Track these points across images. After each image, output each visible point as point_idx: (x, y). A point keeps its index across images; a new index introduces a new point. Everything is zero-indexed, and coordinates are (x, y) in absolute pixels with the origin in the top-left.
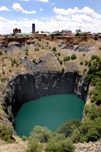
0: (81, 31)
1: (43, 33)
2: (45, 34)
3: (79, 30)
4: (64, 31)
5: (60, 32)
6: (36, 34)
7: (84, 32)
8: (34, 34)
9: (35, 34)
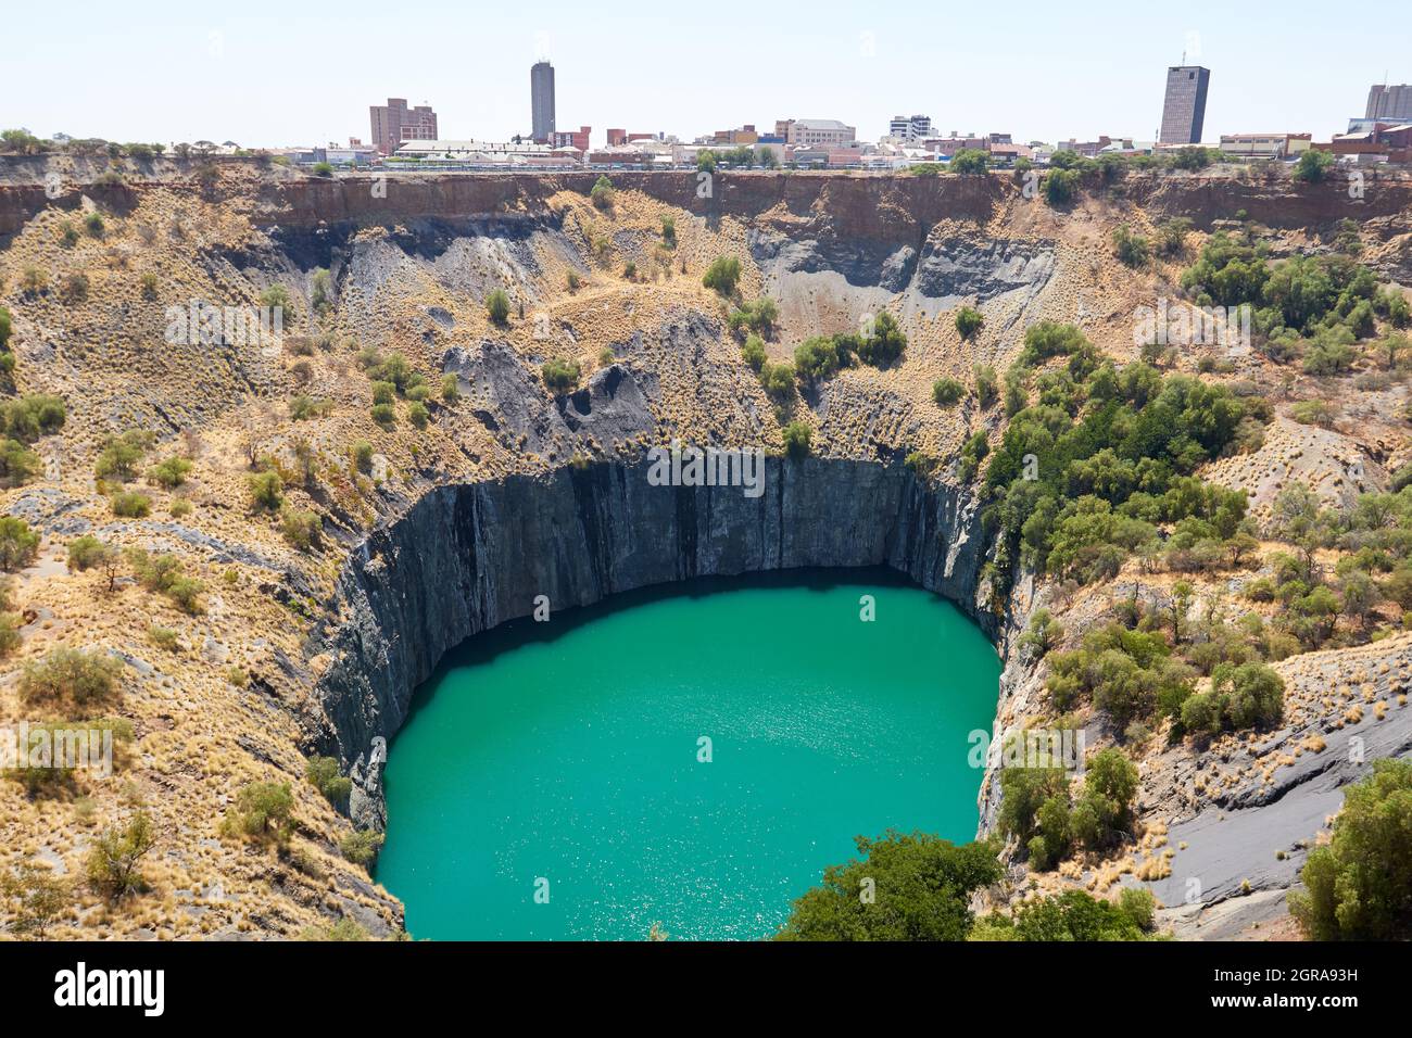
0: (933, 124)
1: (624, 141)
2: (640, 149)
3: (914, 119)
4: (792, 129)
5: (761, 140)
6: (569, 149)
7: (954, 134)
8: (554, 155)
9: (563, 154)
